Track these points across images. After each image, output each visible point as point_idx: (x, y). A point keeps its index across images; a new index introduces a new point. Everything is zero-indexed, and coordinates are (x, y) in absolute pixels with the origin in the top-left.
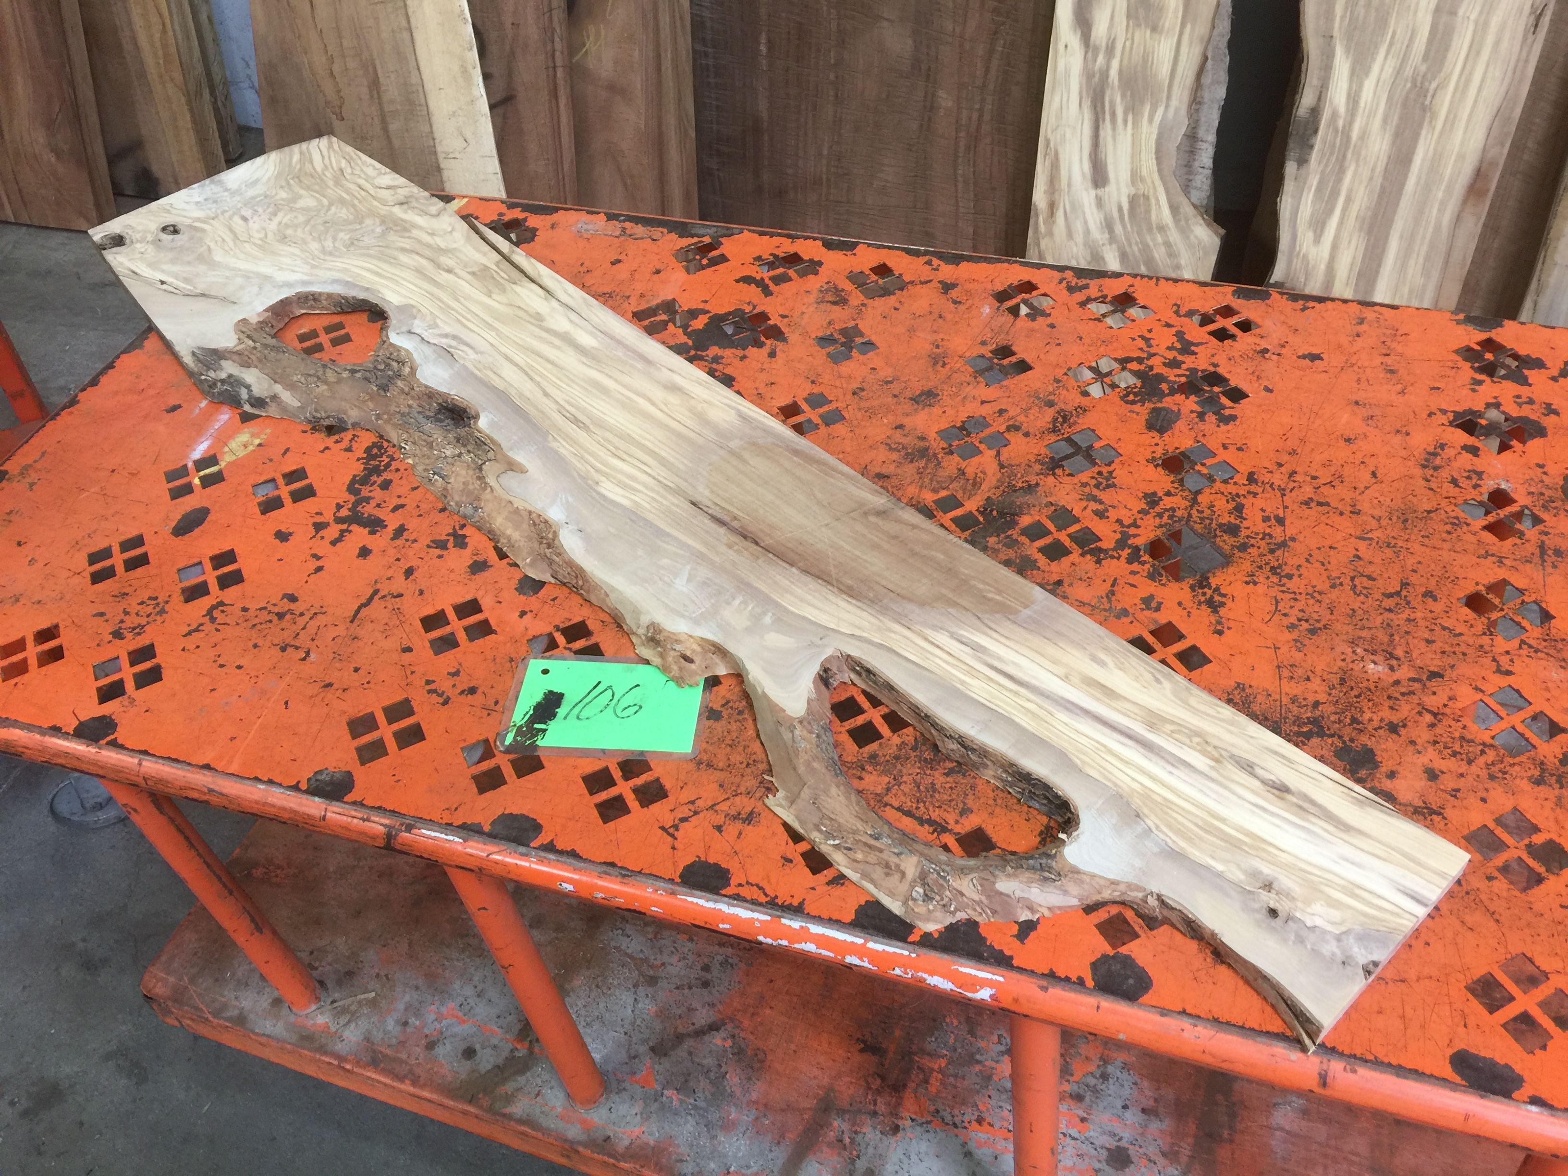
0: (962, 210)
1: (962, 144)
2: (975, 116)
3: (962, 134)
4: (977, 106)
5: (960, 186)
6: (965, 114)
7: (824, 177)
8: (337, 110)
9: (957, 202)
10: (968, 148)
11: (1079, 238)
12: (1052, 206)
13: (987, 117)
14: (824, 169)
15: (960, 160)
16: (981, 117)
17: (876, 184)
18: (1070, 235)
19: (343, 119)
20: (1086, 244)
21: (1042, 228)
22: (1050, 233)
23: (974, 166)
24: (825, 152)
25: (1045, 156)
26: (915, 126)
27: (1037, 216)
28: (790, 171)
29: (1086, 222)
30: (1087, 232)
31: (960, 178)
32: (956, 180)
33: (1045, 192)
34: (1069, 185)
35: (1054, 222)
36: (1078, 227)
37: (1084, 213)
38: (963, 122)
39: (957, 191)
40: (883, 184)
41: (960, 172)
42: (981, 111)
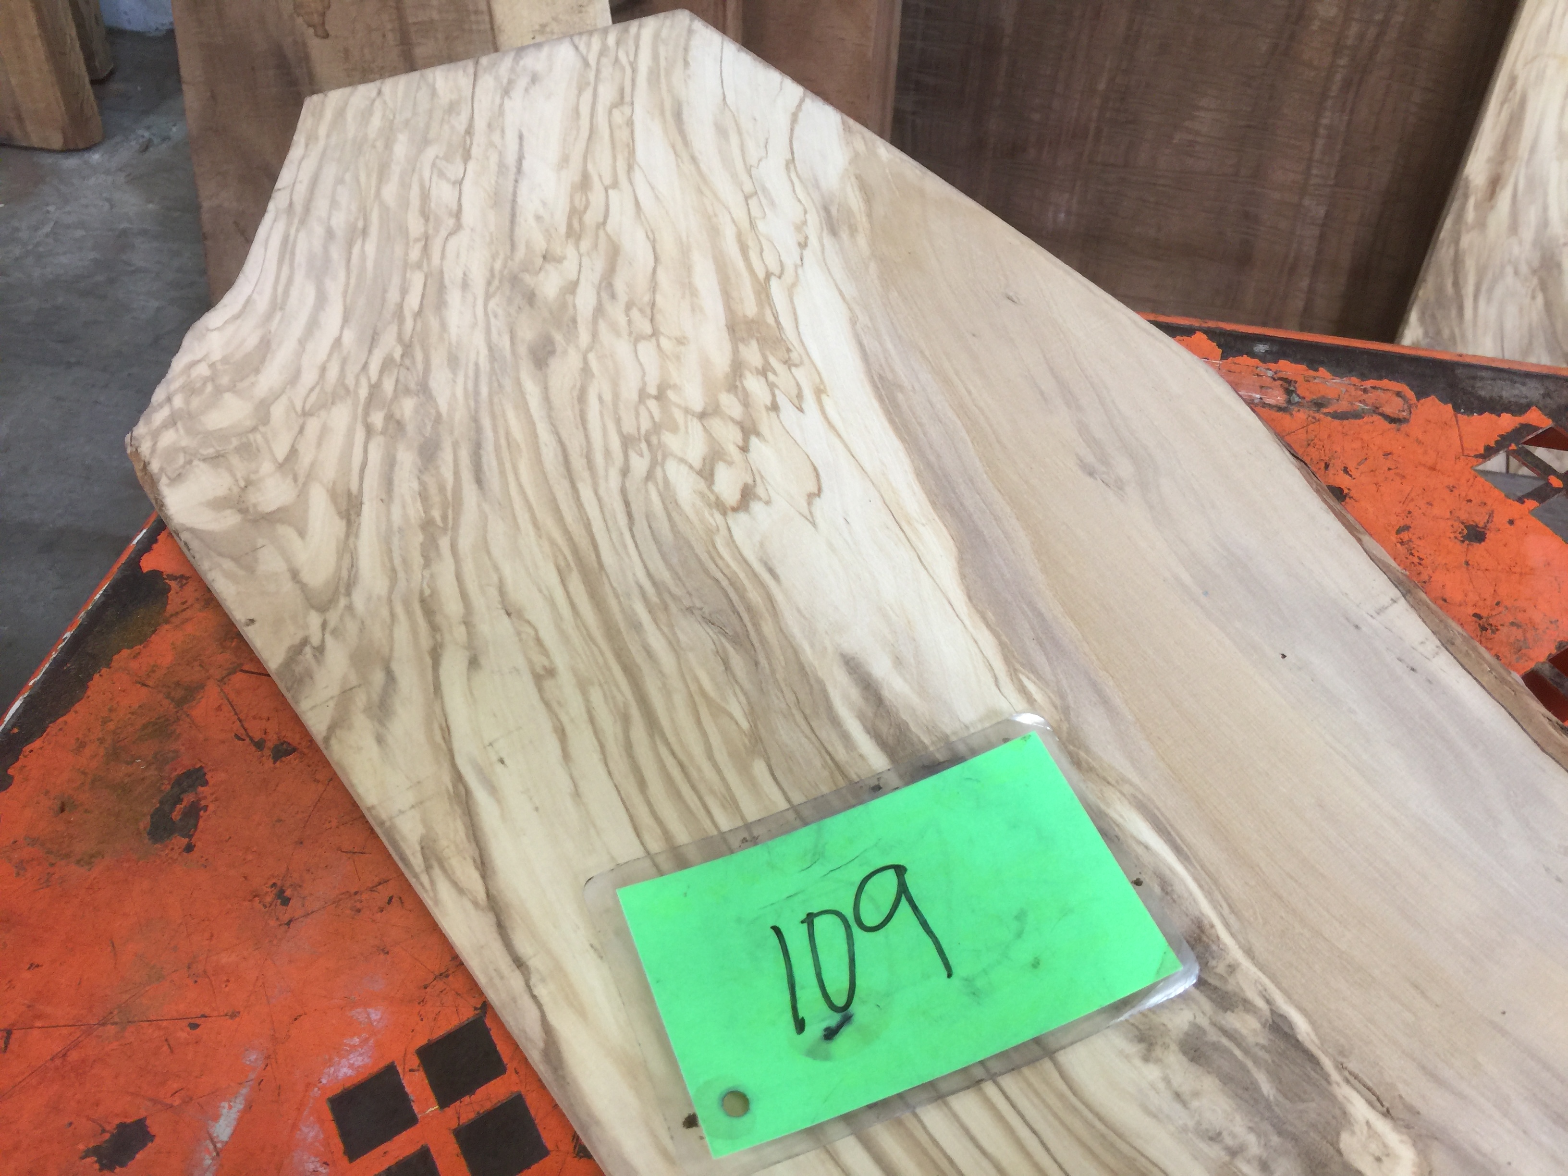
0: (1314, 181)
1: (1338, 77)
2: (1372, 32)
3: (1343, 62)
4: (1379, 17)
5: (1320, 142)
6: (1354, 29)
7: (1093, 126)
8: (316, 19)
9: (1309, 168)
10: (1347, 84)
11: (1528, 234)
12: (1495, 183)
13: (1392, 34)
14: (1095, 114)
15: (1329, 103)
16: (1380, 35)
17: (1178, 138)
18: (1514, 227)
19: (326, 36)
20: (1537, 243)
21: (1470, 215)
22: (1481, 225)
23: (1352, 111)
24: (1102, 86)
25: (1502, 104)
26: (1264, 46)
27: (1466, 197)
28: (1036, 117)
29: (1545, 208)
30: (1544, 223)
31: (1322, 131)
32: (1315, 134)
33: (1490, 160)
34: (1533, 150)
35: (1492, 207)
36: (1531, 216)
37: (1545, 194)
38: (1349, 42)
39: (1312, 151)
40: (1190, 137)
41: (1325, 121)
42: (1384, 24)
